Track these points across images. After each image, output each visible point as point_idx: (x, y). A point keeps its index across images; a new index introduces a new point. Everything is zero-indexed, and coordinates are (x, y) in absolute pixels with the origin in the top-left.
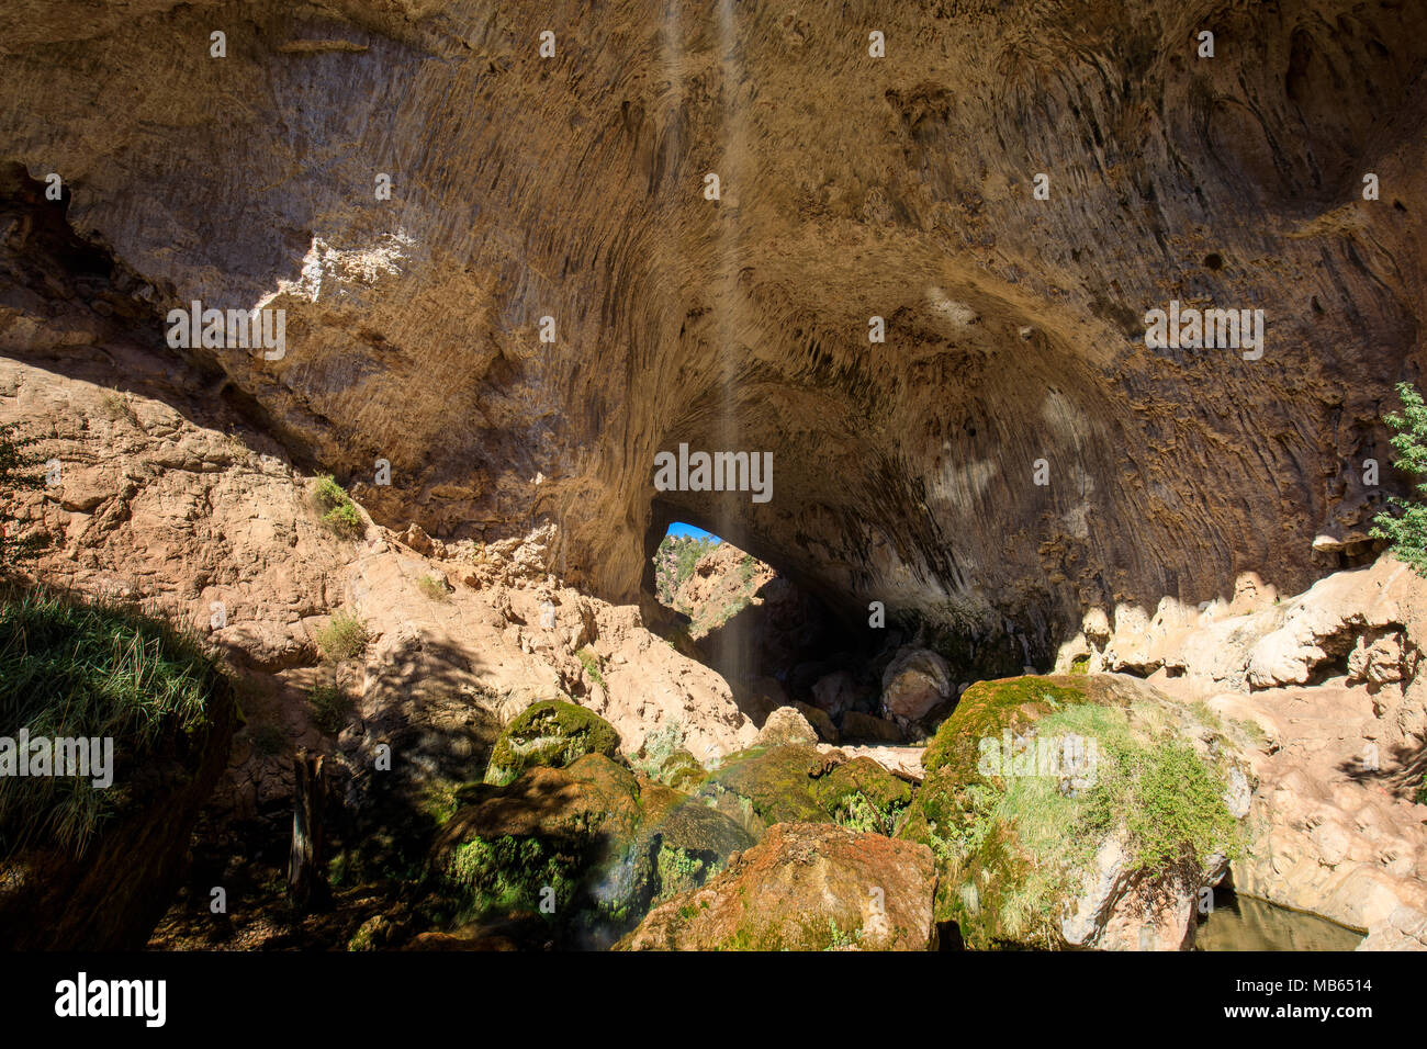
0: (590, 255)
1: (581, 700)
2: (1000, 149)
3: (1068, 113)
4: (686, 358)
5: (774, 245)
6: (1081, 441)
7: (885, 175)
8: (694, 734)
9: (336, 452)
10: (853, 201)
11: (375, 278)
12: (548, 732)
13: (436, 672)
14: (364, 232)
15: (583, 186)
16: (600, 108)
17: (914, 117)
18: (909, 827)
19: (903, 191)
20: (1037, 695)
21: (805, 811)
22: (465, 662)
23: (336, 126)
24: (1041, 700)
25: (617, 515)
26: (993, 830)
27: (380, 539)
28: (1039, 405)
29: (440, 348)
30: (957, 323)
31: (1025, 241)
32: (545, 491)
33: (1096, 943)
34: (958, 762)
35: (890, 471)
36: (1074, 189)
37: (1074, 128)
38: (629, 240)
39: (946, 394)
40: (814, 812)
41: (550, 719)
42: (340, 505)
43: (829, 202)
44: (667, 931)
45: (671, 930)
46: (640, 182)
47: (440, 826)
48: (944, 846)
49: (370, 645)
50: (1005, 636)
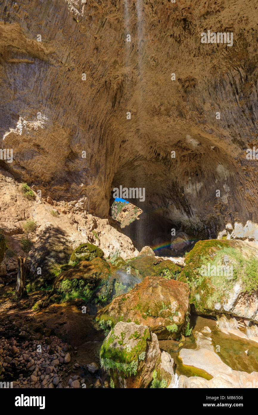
0: (96, 124)
1: (93, 243)
2: (209, 96)
3: (229, 85)
4: (121, 153)
5: (145, 123)
6: (227, 178)
7: (177, 103)
8: (122, 253)
9: (27, 177)
10: (168, 110)
11: (37, 129)
12: (85, 252)
13: (55, 235)
14: (34, 116)
15: (94, 105)
16: (99, 82)
17: (185, 87)
18: (181, 278)
19: (181, 108)
20: (216, 244)
21: (153, 274)
22: (63, 233)
23: (25, 85)
24: (217, 246)
25: (102, 195)
26: (204, 280)
27: (40, 200)
28: (216, 168)
29: (55, 149)
30: (194, 145)
31: (215, 122)
32: (84, 188)
33: (233, 311)
34: (194, 262)
35: (175, 185)
36: (229, 107)
37: (230, 89)
38: (107, 120)
39: (190, 164)
40: (155, 274)
41: (86, 248)
42: (29, 191)
43: (161, 111)
44: (118, 304)
45: (119, 304)
46: (110, 104)
47: (57, 276)
48: (190, 284)
49: (37, 228)
50: (204, 229)
